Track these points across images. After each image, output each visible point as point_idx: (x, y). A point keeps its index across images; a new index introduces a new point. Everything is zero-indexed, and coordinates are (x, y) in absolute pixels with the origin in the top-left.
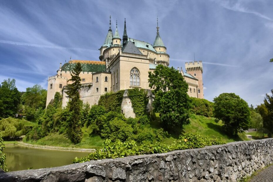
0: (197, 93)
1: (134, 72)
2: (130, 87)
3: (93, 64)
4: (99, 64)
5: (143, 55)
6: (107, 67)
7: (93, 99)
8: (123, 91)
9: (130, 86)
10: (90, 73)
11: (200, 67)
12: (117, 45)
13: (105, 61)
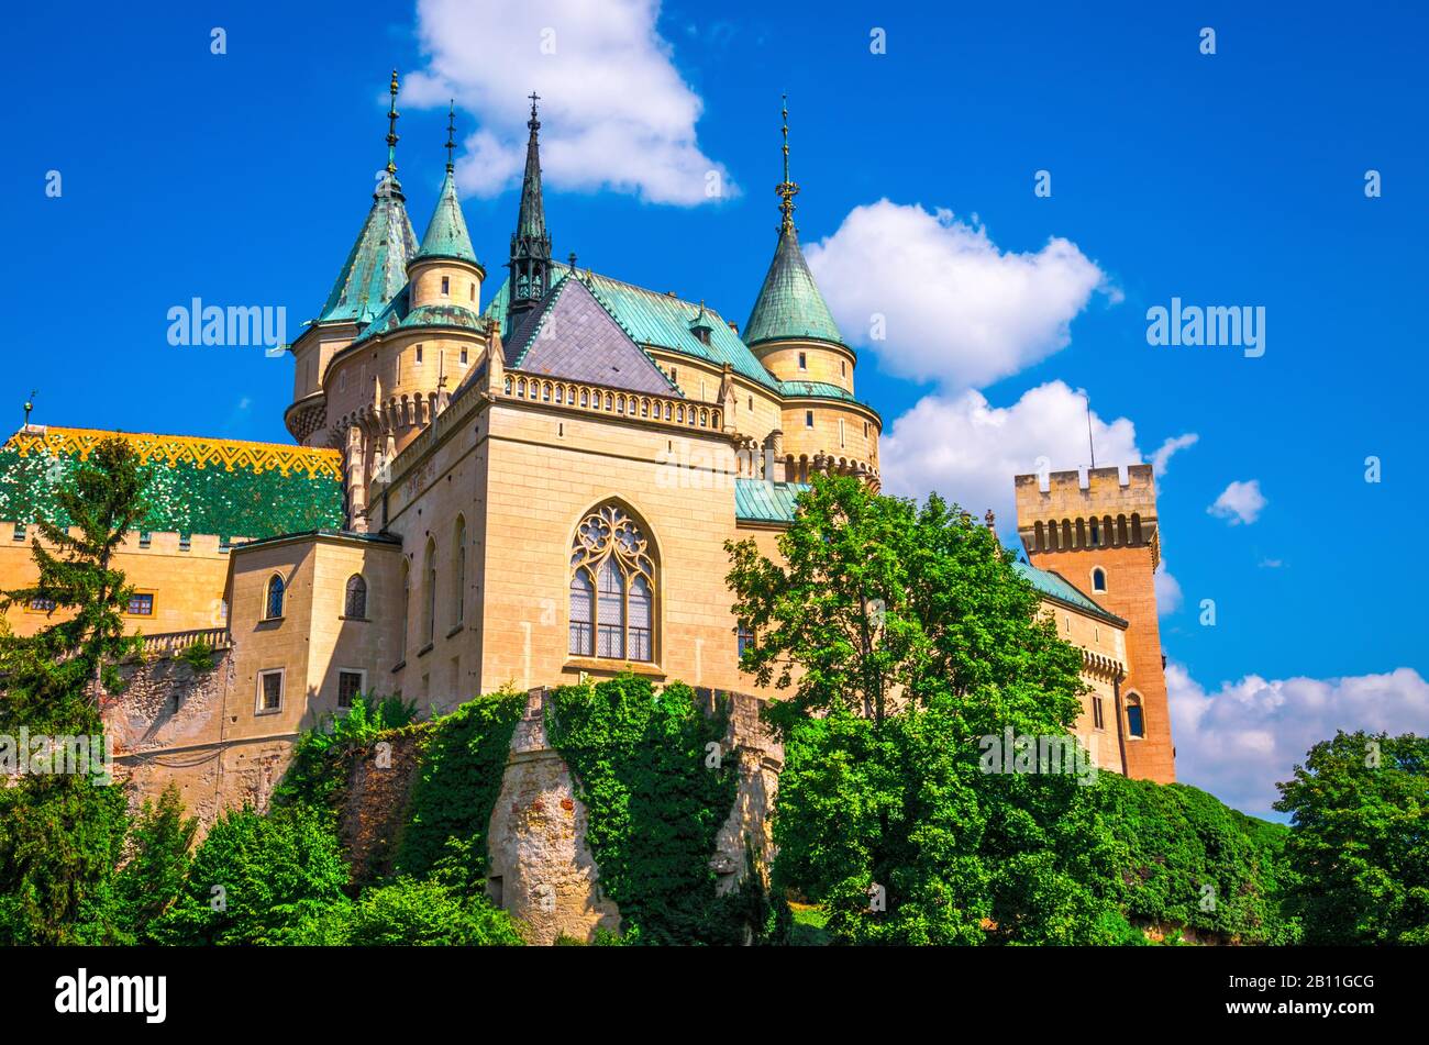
0: (1121, 736)
1: (603, 543)
2: (566, 670)
3: (230, 468)
4: (284, 473)
5: (682, 401)
6: (359, 499)
7: (229, 779)
8: (511, 707)
9: (567, 660)
10: (207, 547)
11: (1143, 514)
12: (449, 312)
13: (339, 442)
